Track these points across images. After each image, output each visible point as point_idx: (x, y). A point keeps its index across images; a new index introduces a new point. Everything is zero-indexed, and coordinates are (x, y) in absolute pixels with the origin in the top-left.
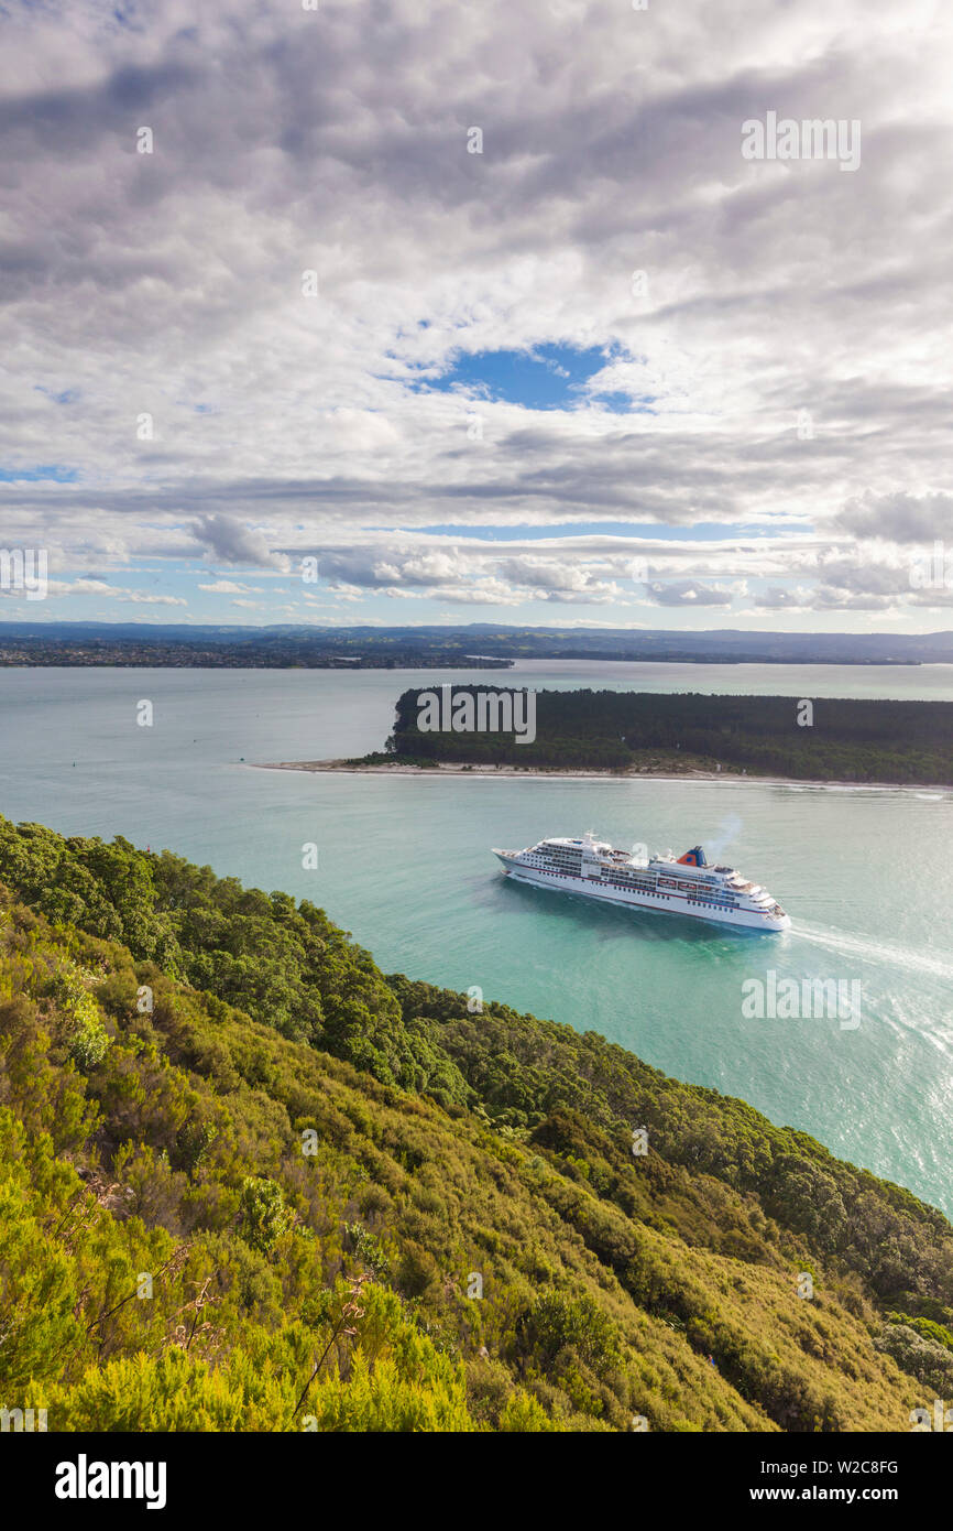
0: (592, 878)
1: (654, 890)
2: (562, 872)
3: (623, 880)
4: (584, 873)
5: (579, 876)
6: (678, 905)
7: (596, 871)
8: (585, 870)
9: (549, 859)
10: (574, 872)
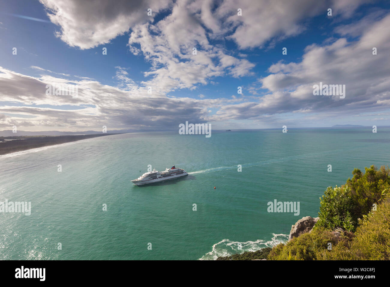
0: (159, 178)
1: (171, 175)
2: (153, 179)
3: (165, 175)
4: (158, 177)
5: (157, 178)
6: (175, 176)
7: (160, 176)
8: (158, 176)
9: (150, 177)
10: (156, 178)
